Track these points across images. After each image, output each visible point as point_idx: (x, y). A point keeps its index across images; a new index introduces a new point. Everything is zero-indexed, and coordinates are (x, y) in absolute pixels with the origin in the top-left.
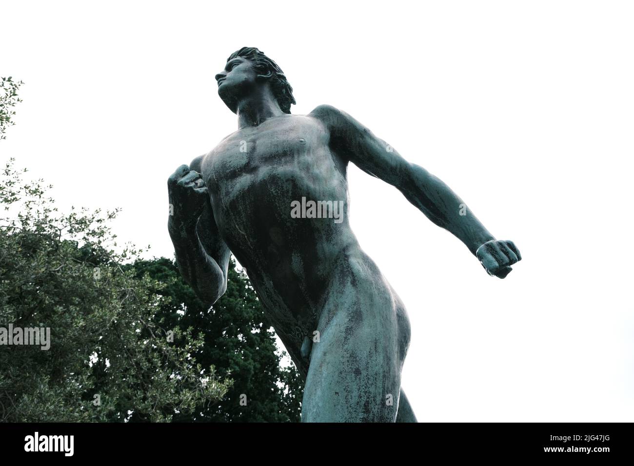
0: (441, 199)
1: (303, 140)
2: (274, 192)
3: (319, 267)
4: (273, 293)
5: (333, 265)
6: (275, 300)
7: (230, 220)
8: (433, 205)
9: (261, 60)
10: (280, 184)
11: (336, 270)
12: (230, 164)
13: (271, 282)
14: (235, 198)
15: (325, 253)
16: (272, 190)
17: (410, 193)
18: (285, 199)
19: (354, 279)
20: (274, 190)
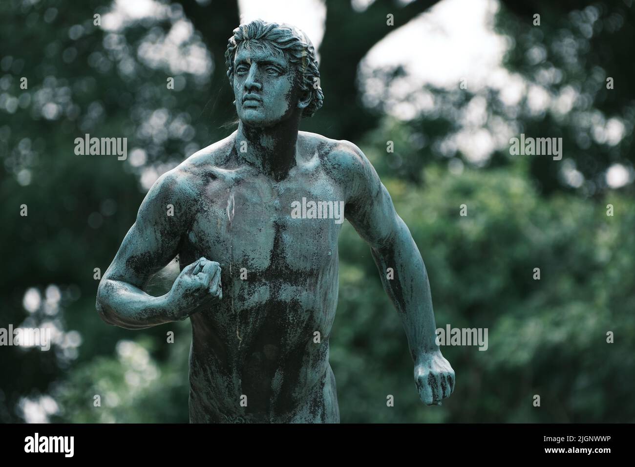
0: (411, 287)
3: (296, 389)
4: (237, 389)
5: (309, 391)
6: (234, 394)
7: (234, 324)
10: (299, 312)
13: (240, 381)
14: (249, 308)
16: (290, 316)
18: (298, 329)
19: (324, 413)
20: (292, 317)
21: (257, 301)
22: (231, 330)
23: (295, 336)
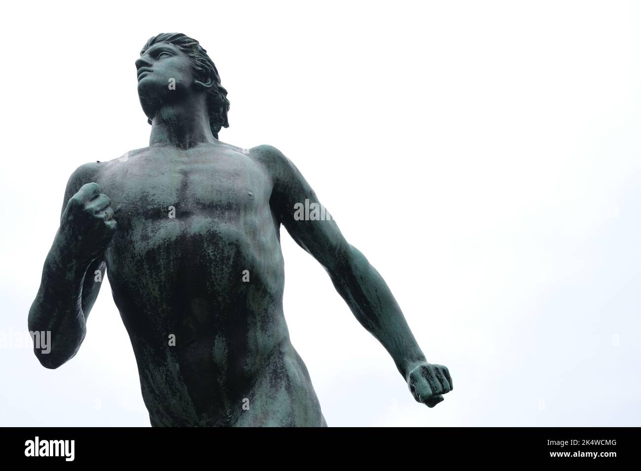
0: (378, 298)
1: (250, 193)
2: (211, 254)
3: (247, 360)
4: (177, 379)
5: (265, 361)
6: (176, 389)
8: (368, 303)
9: (202, 61)
10: (220, 246)
11: (268, 368)
12: (153, 198)
13: (177, 365)
14: (156, 247)
15: (257, 343)
16: (209, 251)
17: (343, 281)
18: (224, 267)
19: (289, 385)
20: (212, 252)
21: (164, 237)
22: (142, 285)
23: (223, 278)
